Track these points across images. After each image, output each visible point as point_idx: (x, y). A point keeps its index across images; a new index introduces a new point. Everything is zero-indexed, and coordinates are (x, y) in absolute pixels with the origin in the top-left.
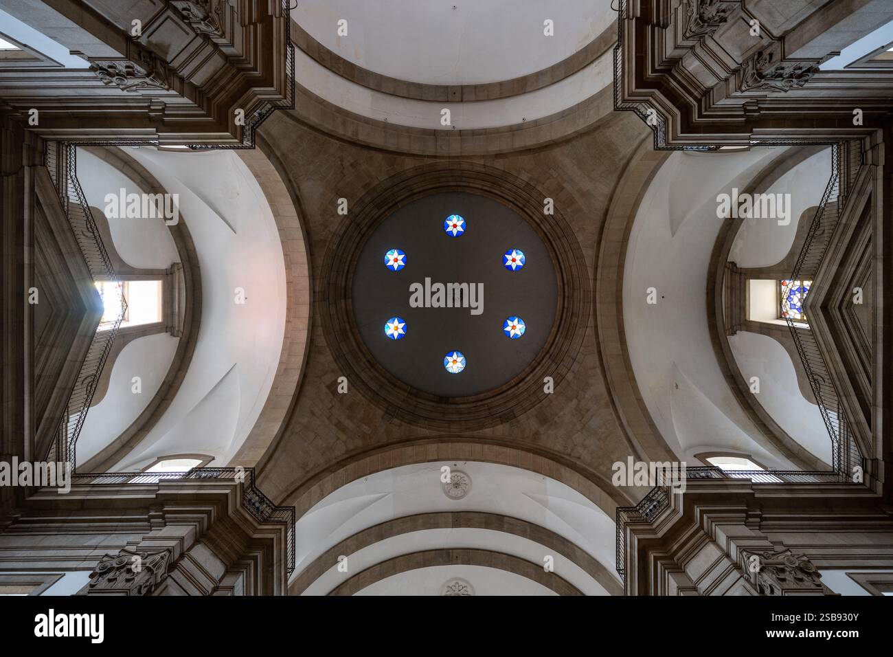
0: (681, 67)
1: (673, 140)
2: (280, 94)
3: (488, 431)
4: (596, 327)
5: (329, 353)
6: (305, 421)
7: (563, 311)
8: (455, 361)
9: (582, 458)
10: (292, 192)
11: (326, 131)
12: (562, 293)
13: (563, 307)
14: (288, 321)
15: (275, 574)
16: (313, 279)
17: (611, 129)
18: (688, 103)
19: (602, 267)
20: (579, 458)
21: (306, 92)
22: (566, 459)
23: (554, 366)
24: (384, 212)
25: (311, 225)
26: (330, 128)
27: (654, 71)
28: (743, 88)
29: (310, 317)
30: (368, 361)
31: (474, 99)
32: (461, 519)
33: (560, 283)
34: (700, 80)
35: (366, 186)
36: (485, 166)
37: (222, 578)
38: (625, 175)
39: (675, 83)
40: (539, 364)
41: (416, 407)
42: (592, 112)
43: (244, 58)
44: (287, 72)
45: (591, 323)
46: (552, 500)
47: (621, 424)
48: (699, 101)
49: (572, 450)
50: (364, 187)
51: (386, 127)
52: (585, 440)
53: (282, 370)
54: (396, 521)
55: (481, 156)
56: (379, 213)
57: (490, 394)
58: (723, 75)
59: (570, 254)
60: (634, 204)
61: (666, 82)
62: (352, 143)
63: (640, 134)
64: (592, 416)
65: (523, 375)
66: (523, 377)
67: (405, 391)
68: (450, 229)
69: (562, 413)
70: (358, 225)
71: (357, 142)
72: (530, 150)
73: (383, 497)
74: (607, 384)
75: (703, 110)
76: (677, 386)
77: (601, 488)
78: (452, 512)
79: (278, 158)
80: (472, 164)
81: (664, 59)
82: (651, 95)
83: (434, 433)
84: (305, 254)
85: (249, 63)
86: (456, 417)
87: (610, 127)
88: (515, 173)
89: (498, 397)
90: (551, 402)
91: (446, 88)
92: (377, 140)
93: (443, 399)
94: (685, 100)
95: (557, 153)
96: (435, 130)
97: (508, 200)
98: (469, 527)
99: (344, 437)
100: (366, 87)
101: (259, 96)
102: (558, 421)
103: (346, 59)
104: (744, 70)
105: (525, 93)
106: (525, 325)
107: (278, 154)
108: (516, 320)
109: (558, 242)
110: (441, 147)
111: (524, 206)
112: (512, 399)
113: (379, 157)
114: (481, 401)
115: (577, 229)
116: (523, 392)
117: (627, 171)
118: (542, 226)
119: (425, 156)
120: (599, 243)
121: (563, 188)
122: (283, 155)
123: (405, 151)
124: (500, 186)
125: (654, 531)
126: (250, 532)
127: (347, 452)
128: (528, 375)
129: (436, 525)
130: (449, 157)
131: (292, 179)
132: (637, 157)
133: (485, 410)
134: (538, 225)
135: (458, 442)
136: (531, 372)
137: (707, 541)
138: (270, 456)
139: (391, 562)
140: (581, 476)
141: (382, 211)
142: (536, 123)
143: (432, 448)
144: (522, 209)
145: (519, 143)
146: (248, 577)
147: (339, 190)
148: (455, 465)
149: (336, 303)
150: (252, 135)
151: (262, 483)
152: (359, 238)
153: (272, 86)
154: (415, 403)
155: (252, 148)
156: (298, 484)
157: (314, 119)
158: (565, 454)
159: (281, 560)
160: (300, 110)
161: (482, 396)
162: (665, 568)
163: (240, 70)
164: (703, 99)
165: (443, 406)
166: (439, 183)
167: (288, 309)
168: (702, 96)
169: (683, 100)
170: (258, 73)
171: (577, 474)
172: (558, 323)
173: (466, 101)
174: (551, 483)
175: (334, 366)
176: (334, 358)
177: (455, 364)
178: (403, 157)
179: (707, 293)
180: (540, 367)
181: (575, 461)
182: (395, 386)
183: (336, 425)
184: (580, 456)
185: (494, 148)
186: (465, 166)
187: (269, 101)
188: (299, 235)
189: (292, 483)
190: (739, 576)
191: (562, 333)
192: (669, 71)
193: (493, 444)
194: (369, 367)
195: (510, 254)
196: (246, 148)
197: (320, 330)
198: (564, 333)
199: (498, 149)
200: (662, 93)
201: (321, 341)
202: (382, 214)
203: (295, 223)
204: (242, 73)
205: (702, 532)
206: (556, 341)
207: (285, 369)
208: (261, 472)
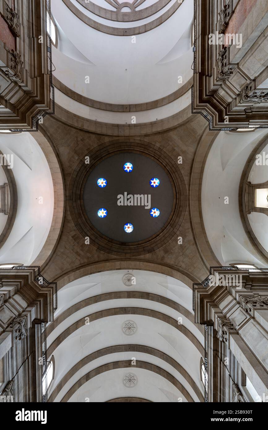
0: (218, 94)
1: (215, 125)
2: (48, 107)
3: (142, 257)
4: (190, 211)
5: (73, 223)
6: (62, 250)
7: (176, 205)
8: (129, 228)
9: (182, 266)
10: (55, 152)
11: (70, 125)
12: (176, 197)
13: (176, 203)
14: (55, 209)
15: (48, 308)
16: (66, 190)
17: (193, 122)
18: (221, 109)
19: (192, 184)
20: (181, 267)
21: (60, 107)
22: (176, 267)
23: (172, 229)
24: (97, 161)
25: (64, 166)
26: (71, 123)
27: (206, 95)
28: (241, 102)
29: (64, 207)
30: (90, 227)
31: (135, 111)
32: (131, 294)
33: (175, 193)
34: (225, 99)
35: (88, 149)
36: (140, 140)
37: (26, 308)
38: (200, 143)
39: (215, 101)
40: (166, 228)
41: (111, 247)
42: (185, 115)
43: (32, 92)
44: (51, 98)
45: (187, 209)
46: (170, 285)
47: (199, 252)
48: (226, 108)
49: (178, 263)
50: (87, 150)
51: (96, 123)
52: (183, 259)
53: (52, 229)
54: (102, 295)
55: (138, 136)
56: (95, 162)
57: (144, 241)
58: (234, 97)
59: (179, 180)
60: (205, 156)
61: (212, 101)
62: (81, 130)
63: (205, 124)
64: (187, 249)
65: (158, 233)
66: (158, 234)
67: (106, 240)
68: (126, 169)
69: (174, 249)
70: (85, 167)
71: (83, 130)
72: (160, 133)
73: (96, 284)
74: (194, 235)
75: (227, 112)
76: (224, 236)
77: (189, 278)
78: (127, 292)
79: (49, 136)
80: (134, 139)
81: (210, 90)
82: (206, 106)
83: (118, 257)
84: (61, 179)
85: (34, 94)
86: (129, 251)
87: (192, 122)
88: (153, 143)
89: (147, 243)
90: (170, 244)
91: (123, 106)
92: (92, 129)
93: (123, 244)
94: (220, 108)
95: (171, 134)
96: (118, 124)
97: (152, 156)
98: (135, 298)
99: (79, 258)
100: (87, 105)
101: (39, 108)
102: (172, 252)
103: (78, 93)
104: (242, 94)
105: (157, 107)
106: (160, 211)
107: (49, 135)
108: (156, 209)
109: (174, 174)
110: (120, 132)
111: (159, 158)
112: (154, 243)
113: (93, 136)
114: (140, 244)
115: (181, 168)
116: (158, 241)
117: (201, 141)
118: (167, 167)
119: (114, 136)
120: (191, 174)
121: (174, 150)
122: (51, 135)
123: (105, 134)
124: (148, 149)
125: (207, 291)
126: (38, 291)
127: (80, 264)
128: (161, 233)
129: (120, 297)
130: (125, 136)
131: (55, 146)
132: (205, 134)
133: (142, 248)
134: (165, 167)
135: (129, 261)
136: (162, 232)
137: (228, 294)
138: (47, 264)
139: (100, 312)
140: (181, 274)
141: (96, 161)
142: (162, 121)
143: (118, 263)
144: (158, 160)
145: (154, 130)
146: (37, 308)
147: (76, 151)
148: (128, 271)
149: (76, 202)
150: (36, 125)
151: (43, 274)
152: (86, 173)
153: (44, 104)
154: (111, 245)
155: (37, 131)
156: (59, 276)
157: (64, 119)
158: (174, 265)
159: (51, 303)
160: (57, 114)
161: (140, 242)
162: (211, 306)
163: (30, 97)
164: (227, 107)
165: (123, 246)
166: (121, 148)
167: (55, 203)
168: (227, 106)
169: (219, 108)
170: (38, 98)
171: (179, 273)
172: (174, 211)
173: (132, 112)
174: (169, 278)
175: (75, 228)
176: (75, 225)
177: (129, 229)
178: (104, 137)
179: (239, 196)
180: (166, 229)
181: (179, 268)
182: (102, 238)
183: (76, 253)
184: (181, 265)
185: (144, 132)
186: (132, 141)
187: (44, 110)
188: (59, 170)
189: (56, 275)
190: (239, 306)
191: (176, 214)
192: (212, 96)
193: (144, 262)
194: (91, 229)
195: (153, 180)
196: (34, 131)
197: (69, 213)
198: (177, 214)
199: (145, 132)
200: (210, 105)
201: (69, 217)
202: (96, 162)
203: (57, 165)
204: (31, 98)
205: (226, 291)
206: (173, 219)
207: (54, 229)
208: (43, 270)
